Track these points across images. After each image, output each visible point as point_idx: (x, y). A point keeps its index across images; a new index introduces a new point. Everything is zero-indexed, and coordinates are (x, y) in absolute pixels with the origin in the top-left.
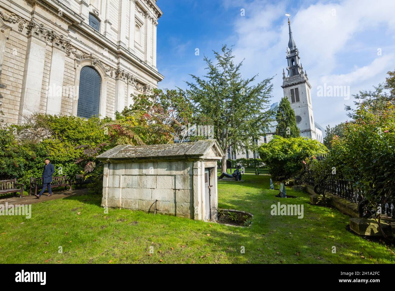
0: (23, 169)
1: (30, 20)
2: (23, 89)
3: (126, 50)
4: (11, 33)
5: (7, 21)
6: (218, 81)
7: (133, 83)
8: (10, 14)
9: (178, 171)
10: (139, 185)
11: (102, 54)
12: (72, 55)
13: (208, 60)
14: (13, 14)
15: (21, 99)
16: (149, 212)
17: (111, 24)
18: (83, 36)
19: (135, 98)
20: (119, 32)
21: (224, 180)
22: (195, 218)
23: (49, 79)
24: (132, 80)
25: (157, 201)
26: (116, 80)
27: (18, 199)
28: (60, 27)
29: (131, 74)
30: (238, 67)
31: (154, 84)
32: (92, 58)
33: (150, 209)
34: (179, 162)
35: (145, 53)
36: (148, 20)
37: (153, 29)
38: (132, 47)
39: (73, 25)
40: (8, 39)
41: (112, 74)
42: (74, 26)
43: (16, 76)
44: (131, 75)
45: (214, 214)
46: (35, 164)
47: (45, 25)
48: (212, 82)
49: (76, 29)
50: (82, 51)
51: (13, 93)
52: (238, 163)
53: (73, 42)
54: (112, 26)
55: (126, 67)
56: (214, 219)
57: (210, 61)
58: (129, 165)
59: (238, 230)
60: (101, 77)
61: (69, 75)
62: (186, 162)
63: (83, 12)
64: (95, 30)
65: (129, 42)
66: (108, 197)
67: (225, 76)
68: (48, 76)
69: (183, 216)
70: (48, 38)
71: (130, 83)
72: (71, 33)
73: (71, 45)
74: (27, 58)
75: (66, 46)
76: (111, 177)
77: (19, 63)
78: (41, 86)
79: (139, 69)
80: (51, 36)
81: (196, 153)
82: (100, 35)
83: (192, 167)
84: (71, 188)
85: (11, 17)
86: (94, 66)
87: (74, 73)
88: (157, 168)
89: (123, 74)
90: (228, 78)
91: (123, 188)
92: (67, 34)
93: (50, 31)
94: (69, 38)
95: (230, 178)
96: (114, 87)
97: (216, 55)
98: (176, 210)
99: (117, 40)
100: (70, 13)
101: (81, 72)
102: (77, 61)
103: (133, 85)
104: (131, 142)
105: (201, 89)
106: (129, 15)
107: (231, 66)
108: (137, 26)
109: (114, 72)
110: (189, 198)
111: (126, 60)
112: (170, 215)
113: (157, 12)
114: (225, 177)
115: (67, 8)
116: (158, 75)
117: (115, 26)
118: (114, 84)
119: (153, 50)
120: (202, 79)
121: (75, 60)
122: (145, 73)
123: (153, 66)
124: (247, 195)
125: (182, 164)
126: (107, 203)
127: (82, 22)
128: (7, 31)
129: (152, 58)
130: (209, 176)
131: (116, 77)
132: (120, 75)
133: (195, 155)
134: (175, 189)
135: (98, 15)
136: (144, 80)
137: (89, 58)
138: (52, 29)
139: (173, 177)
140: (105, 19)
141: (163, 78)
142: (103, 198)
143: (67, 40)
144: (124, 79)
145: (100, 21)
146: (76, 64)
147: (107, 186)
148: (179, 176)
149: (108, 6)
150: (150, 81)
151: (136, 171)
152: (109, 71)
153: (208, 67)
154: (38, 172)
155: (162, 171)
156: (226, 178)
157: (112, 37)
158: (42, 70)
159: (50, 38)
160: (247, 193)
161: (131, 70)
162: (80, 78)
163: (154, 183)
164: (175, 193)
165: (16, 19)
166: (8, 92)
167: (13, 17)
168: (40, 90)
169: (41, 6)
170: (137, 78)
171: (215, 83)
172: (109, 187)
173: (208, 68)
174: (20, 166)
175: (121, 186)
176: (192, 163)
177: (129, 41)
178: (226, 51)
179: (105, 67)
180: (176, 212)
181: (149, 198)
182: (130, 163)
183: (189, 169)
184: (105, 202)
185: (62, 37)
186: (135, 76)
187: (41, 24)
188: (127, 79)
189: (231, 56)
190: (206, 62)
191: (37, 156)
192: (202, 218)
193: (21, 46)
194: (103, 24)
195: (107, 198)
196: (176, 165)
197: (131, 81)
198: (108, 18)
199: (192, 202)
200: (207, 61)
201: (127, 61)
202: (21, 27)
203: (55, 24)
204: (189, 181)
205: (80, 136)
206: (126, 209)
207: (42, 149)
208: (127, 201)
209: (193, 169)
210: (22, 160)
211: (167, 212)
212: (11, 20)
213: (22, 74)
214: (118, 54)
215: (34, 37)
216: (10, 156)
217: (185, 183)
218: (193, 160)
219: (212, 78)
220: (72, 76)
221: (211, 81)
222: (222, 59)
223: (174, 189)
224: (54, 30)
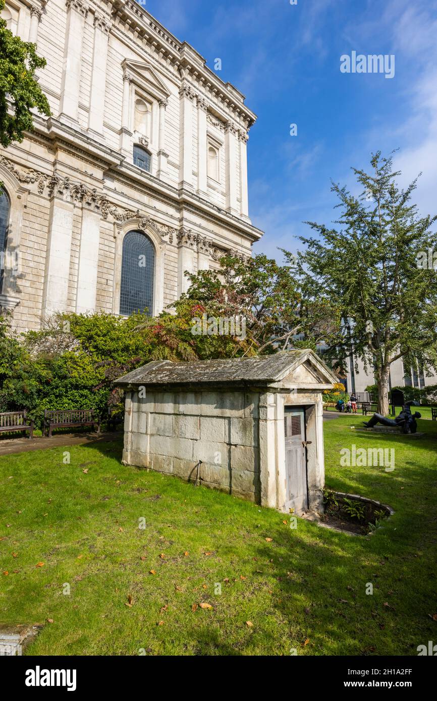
0: (35, 397)
1: (51, 174)
2: (46, 277)
3: (193, 194)
4: (30, 198)
5: (25, 182)
6: (365, 227)
7: (207, 250)
8: (27, 170)
9: (234, 411)
10: (174, 431)
11: (154, 209)
12: (110, 218)
13: (340, 188)
14: (31, 170)
15: (43, 293)
16: (189, 481)
17: (166, 155)
18: (126, 184)
19: (193, 278)
20: (180, 167)
21: (376, 430)
22: (263, 503)
23: (79, 258)
24: (205, 245)
25: (201, 462)
26: (178, 248)
27: (26, 441)
28: (91, 176)
29: (203, 234)
30: (407, 194)
31: (246, 248)
32: (140, 217)
33: (190, 477)
34: (236, 394)
35: (227, 194)
36: (231, 135)
37: (240, 149)
38: (203, 188)
39: (110, 170)
40: (25, 207)
41: (171, 239)
42: (112, 171)
43: (36, 259)
44: (204, 236)
45: (315, 500)
46: (52, 389)
47: (71, 178)
48: (351, 231)
49: (115, 175)
50: (124, 208)
51: (34, 284)
52: (429, 394)
53: (112, 197)
54: (170, 158)
55: (194, 223)
56: (315, 510)
57: (343, 190)
58: (159, 396)
59: (337, 540)
60: (154, 247)
61: (107, 248)
62: (248, 394)
63: (124, 147)
64: (142, 171)
65: (198, 181)
66: (131, 449)
67: (380, 216)
68: (77, 255)
69: (243, 497)
70: (76, 196)
71: (201, 251)
72: (109, 183)
73: (108, 201)
74: (49, 232)
75: (100, 204)
76: (136, 415)
77: (39, 240)
78: (68, 271)
79: (217, 224)
80: (80, 193)
81: (262, 377)
82: (151, 178)
83: (257, 403)
84: (99, 428)
85: (28, 176)
86: (142, 229)
87: (113, 245)
88: (201, 403)
89: (189, 237)
90: (388, 219)
91: (152, 435)
92: (101, 186)
93: (78, 185)
94: (105, 191)
95: (389, 427)
96: (176, 261)
97: (359, 175)
98: (230, 482)
99: (178, 181)
100: (105, 152)
101: (124, 241)
102: (118, 225)
103: (207, 253)
104: (174, 356)
105: (329, 247)
106: (196, 135)
107: (392, 193)
108: (211, 150)
109: (174, 235)
110: (253, 464)
111: (193, 213)
112: (222, 490)
113: (246, 117)
114: (379, 423)
115: (100, 144)
116: (252, 229)
117: (175, 158)
118: (176, 256)
119: (241, 188)
120: (329, 227)
121: (114, 224)
122: (229, 230)
123: (241, 215)
124: (408, 466)
125: (240, 398)
126: (129, 458)
127: (122, 161)
128: (24, 196)
129: (239, 200)
130: (305, 422)
131: (179, 242)
132: (184, 240)
133: (259, 381)
134: (230, 444)
135: (147, 145)
136: (227, 242)
137: (135, 218)
138: (80, 181)
139: (227, 421)
140: (158, 151)
141: (262, 235)
142: (124, 450)
143: (102, 195)
144: (192, 244)
145: (150, 154)
146: (117, 231)
147: (130, 429)
148: (235, 420)
149: (163, 127)
150: (236, 244)
151: (169, 407)
152: (166, 234)
153: (341, 202)
154: (56, 402)
155: (209, 409)
156: (381, 427)
157: (171, 176)
158: (69, 246)
159: (79, 195)
160: (407, 463)
161: (204, 228)
162: (123, 251)
163: (196, 430)
164: (229, 452)
165: (35, 177)
166: (28, 284)
167: (31, 175)
168: (67, 277)
169: (65, 150)
170: (214, 241)
171: (359, 232)
172: (132, 432)
173: (342, 205)
174: (32, 393)
175: (149, 432)
176: (257, 395)
177: (198, 179)
178: (380, 165)
179: (160, 229)
180: (231, 486)
181: (188, 457)
182: (161, 392)
183: (253, 406)
184: (127, 456)
185: (95, 192)
186: (211, 237)
187: (66, 177)
188: (197, 245)
189: (390, 174)
190: (337, 193)
191: (55, 378)
192: (277, 504)
193: (41, 215)
194: (154, 157)
195: (129, 451)
196: (231, 398)
197: (203, 247)
198: (163, 147)
199: (258, 471)
200: (338, 191)
201: (196, 214)
202: (41, 187)
203: (85, 174)
204: (253, 430)
205: (112, 345)
206: (156, 471)
207: (60, 367)
208: (157, 459)
209: (259, 407)
210: (34, 383)
211: (216, 485)
212: (29, 179)
213: (44, 255)
214: (180, 204)
215: (58, 198)
216: (19, 377)
217: (245, 433)
218: (258, 390)
219: (352, 224)
220: (110, 249)
221: (349, 229)
222: (372, 182)
223: (228, 444)
224: (83, 183)
